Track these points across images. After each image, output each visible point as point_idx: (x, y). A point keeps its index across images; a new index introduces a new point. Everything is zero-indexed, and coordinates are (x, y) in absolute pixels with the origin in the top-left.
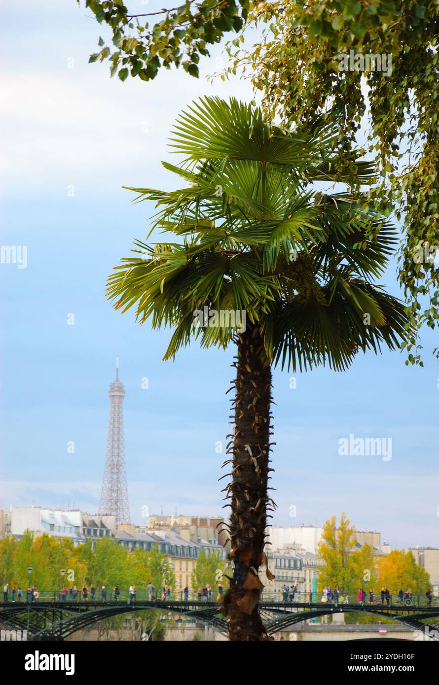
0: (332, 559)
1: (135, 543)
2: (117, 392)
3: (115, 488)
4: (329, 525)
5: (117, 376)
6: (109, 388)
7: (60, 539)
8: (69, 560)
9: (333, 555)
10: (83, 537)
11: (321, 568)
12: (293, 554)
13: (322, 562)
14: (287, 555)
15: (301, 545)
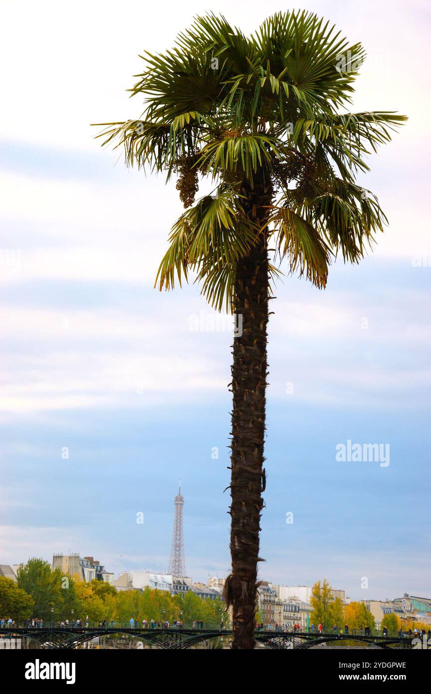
0: (318, 607)
1: (203, 594)
2: (179, 501)
3: (177, 560)
4: (316, 586)
5: (180, 491)
6: (174, 499)
7: (164, 591)
8: (170, 604)
9: (319, 604)
10: (174, 590)
11: (312, 612)
12: (294, 603)
13: (312, 608)
14: (290, 603)
15: (298, 597)
